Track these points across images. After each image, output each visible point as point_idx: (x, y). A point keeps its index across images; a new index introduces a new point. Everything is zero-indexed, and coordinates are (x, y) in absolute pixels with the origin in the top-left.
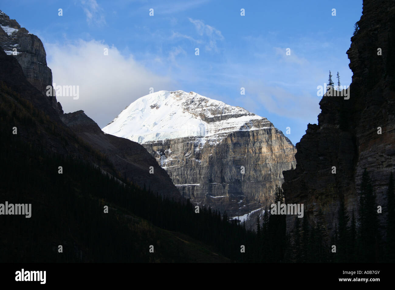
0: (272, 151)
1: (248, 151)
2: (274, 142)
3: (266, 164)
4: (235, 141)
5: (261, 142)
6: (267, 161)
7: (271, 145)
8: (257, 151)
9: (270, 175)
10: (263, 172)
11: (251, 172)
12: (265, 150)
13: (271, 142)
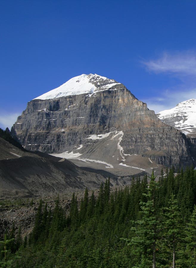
0: (124, 101)
1: (112, 101)
2: (125, 96)
3: (120, 108)
4: (105, 96)
5: (119, 96)
6: (121, 106)
7: (124, 98)
8: (117, 101)
9: (122, 113)
10: (119, 112)
11: (112, 112)
12: (120, 100)
13: (124, 96)
